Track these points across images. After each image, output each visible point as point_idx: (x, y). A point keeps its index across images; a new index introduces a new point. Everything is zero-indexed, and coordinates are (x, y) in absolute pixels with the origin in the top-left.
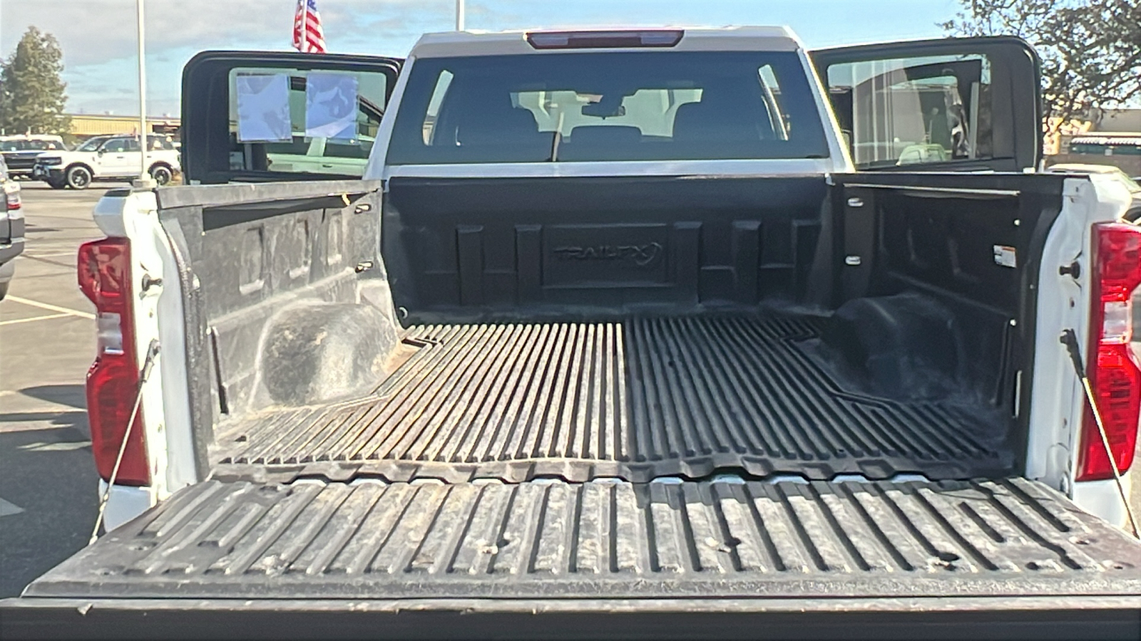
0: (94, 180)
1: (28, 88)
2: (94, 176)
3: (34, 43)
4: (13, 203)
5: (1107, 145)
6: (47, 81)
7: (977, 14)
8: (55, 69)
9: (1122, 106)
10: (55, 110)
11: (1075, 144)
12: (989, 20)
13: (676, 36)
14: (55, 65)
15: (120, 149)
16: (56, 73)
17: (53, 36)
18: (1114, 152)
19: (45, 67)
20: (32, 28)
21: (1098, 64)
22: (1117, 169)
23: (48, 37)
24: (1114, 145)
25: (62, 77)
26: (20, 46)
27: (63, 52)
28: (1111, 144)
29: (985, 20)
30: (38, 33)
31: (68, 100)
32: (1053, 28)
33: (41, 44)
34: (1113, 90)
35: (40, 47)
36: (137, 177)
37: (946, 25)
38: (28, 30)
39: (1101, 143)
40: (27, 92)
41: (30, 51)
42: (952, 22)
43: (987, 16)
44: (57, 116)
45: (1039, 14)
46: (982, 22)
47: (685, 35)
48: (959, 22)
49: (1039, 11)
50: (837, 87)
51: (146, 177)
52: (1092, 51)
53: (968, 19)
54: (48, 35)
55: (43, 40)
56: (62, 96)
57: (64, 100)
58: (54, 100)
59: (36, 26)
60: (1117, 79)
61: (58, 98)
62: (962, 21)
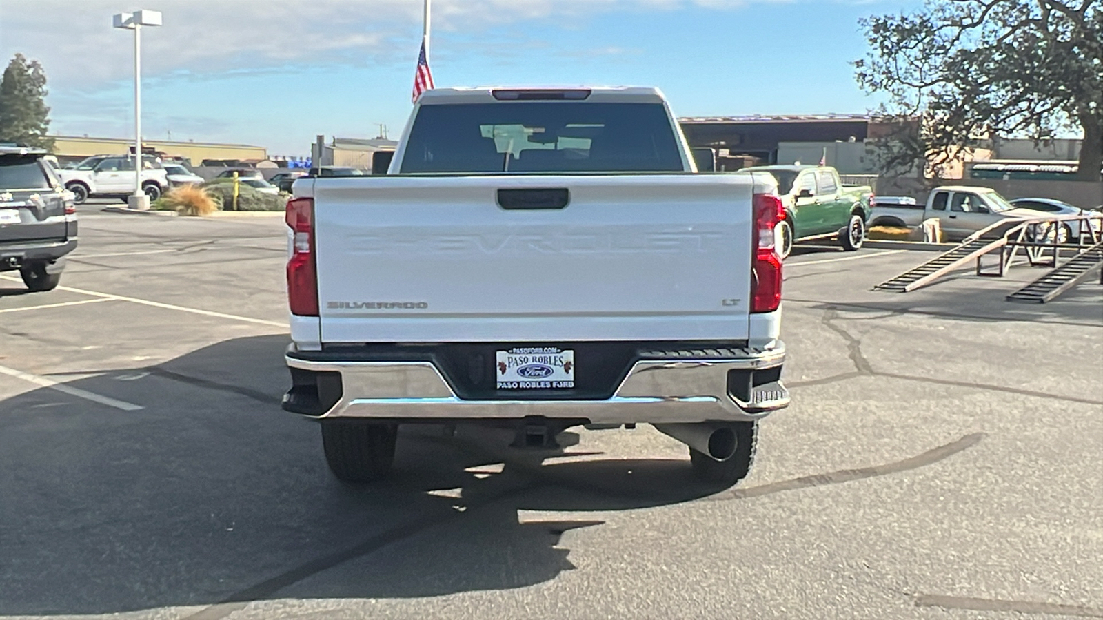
0: (90, 196)
1: (13, 112)
2: (91, 192)
3: (21, 69)
4: (69, 208)
5: (1004, 171)
6: (32, 105)
7: (883, 54)
8: (40, 94)
9: (1011, 136)
10: (38, 132)
11: (977, 170)
12: (895, 59)
13: (586, 93)
14: (40, 90)
15: (114, 169)
16: (41, 97)
17: (38, 63)
18: (1011, 177)
19: (30, 91)
20: (18, 56)
21: (988, 99)
22: (992, 190)
23: (34, 64)
24: (1011, 171)
25: (46, 102)
26: (7, 72)
27: (47, 78)
28: (1007, 171)
29: (891, 59)
30: (24, 60)
31: (51, 123)
32: (950, 66)
33: (26, 71)
34: (1002, 122)
35: (27, 73)
36: (132, 194)
37: (857, 63)
38: (15, 58)
39: (999, 169)
40: (12, 115)
41: (17, 78)
42: (862, 61)
43: (893, 56)
44: (40, 138)
45: (939, 54)
46: (888, 61)
47: (592, 92)
48: (868, 61)
49: (939, 51)
50: (767, 117)
51: (140, 193)
52: (984, 88)
53: (877, 59)
54: (34, 63)
55: (29, 67)
56: (47, 118)
57: (47, 122)
58: (39, 123)
59: (22, 53)
60: (1007, 113)
61: (41, 121)
62: (871, 60)
